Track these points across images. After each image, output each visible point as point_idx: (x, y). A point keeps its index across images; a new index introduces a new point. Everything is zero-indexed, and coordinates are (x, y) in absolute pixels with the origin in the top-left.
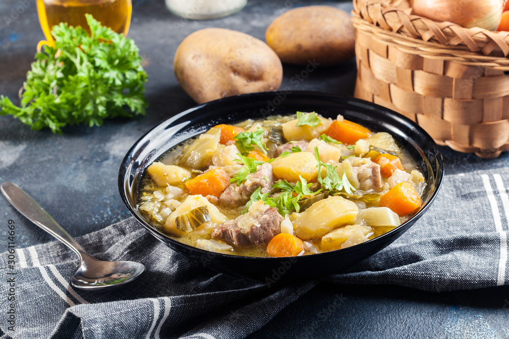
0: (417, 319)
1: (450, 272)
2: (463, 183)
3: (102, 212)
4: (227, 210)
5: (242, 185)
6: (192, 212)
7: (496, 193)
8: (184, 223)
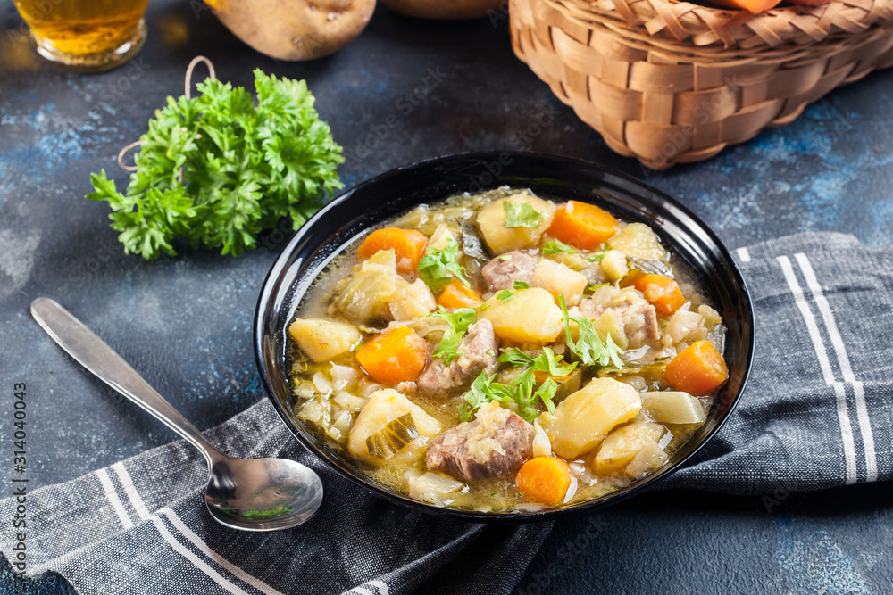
0: (735, 549)
1: (775, 470)
2: (753, 277)
3: (204, 373)
4: (434, 404)
5: (453, 365)
6: (390, 426)
7: (808, 296)
8: (380, 445)
